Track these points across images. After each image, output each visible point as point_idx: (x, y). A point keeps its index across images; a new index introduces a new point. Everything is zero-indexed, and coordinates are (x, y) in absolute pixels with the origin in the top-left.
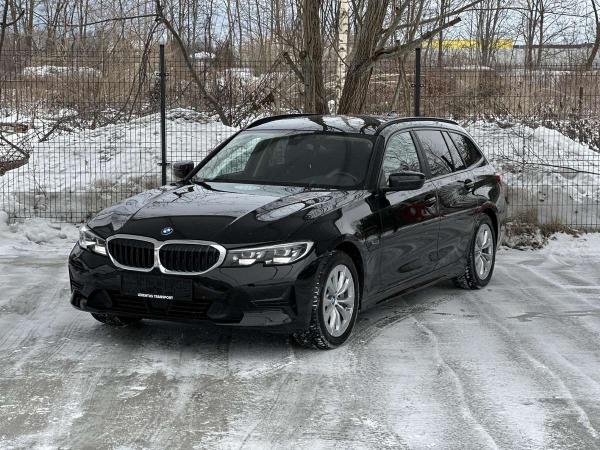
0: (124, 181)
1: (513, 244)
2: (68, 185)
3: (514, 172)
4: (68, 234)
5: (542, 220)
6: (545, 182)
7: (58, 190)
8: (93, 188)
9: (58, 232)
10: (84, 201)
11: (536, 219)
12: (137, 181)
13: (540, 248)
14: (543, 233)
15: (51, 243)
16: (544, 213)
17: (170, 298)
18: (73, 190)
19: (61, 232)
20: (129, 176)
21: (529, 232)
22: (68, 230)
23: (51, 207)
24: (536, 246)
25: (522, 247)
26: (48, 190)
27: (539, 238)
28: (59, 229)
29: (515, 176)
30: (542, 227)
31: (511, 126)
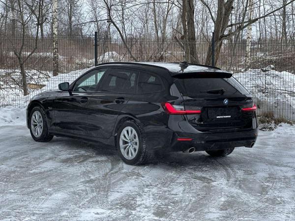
3: (263, 93)
5: (276, 116)
6: (279, 98)
11: (273, 116)
13: (273, 130)
14: (275, 123)
21: (268, 122)
24: (271, 129)
25: (264, 129)
27: (273, 125)
29: (264, 95)
30: (275, 120)
31: (268, 71)
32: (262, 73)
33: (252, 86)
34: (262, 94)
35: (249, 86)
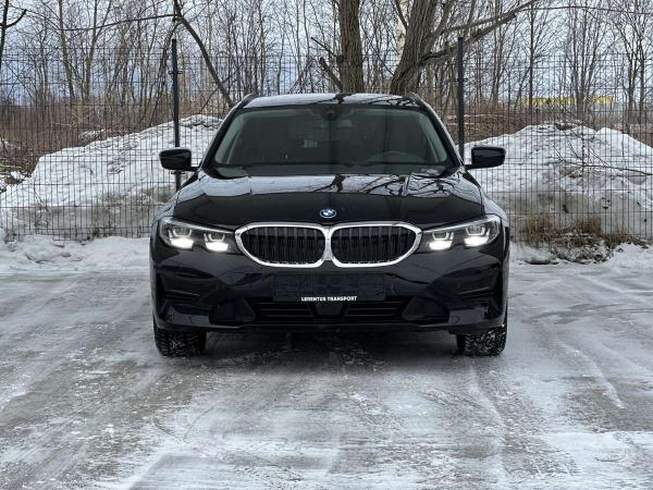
0: (134, 193)
1: (573, 258)
2: (72, 199)
3: (573, 177)
4: (72, 252)
5: (606, 229)
6: (608, 187)
7: (61, 204)
8: (100, 202)
9: (60, 250)
10: (89, 216)
11: (600, 229)
12: (149, 193)
13: (604, 261)
14: (607, 244)
15: (53, 262)
16: (608, 222)
17: (352, 298)
18: (77, 203)
19: (65, 251)
20: (139, 188)
21: (591, 243)
22: (72, 247)
23: (54, 223)
24: (599, 258)
25: (584, 261)
26: (49, 204)
27: (603, 250)
28: (62, 247)
29: (574, 181)
30: (606, 238)
31: (571, 127)
32: (558, 132)
33: (545, 161)
34: (568, 178)
35: (540, 162)
